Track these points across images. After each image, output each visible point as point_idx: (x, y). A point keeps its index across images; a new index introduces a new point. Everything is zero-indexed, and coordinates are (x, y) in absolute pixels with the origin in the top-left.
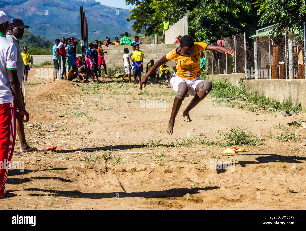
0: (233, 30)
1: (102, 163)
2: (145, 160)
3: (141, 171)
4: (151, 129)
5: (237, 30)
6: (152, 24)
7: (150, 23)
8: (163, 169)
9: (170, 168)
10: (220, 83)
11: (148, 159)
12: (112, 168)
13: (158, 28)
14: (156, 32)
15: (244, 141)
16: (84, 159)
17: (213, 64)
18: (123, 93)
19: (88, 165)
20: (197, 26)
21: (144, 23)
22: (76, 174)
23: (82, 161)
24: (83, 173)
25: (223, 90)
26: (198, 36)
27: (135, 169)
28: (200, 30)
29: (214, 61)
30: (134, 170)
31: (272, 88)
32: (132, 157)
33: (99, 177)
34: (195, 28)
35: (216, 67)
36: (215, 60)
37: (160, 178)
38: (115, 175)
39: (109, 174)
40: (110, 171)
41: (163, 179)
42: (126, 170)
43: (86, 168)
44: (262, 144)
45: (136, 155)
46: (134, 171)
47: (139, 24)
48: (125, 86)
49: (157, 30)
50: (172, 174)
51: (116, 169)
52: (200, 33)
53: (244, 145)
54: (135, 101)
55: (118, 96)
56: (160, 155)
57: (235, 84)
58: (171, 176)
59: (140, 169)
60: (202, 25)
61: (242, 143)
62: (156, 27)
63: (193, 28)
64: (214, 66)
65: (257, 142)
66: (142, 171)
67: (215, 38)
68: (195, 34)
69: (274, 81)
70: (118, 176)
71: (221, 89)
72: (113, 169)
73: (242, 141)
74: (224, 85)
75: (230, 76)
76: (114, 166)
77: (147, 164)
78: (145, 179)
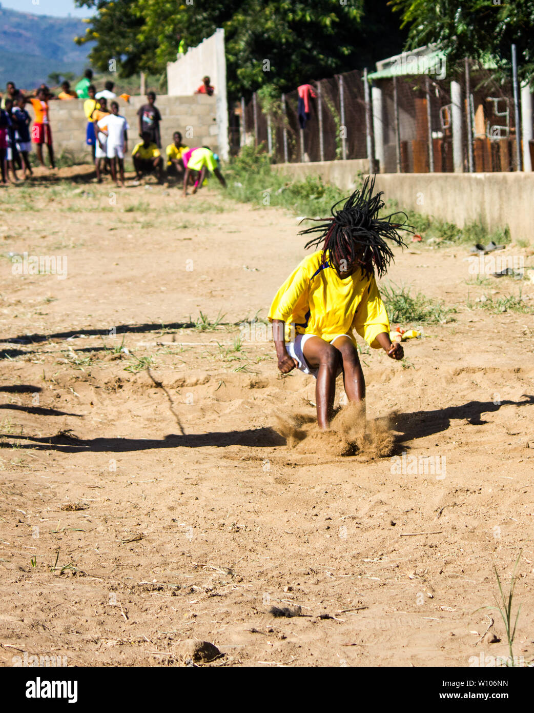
0: (322, 63)
1: (107, 368)
2: (200, 360)
3: (196, 384)
4: (184, 288)
5: (332, 62)
6: (135, 50)
7: (130, 48)
8: (247, 379)
9: (262, 378)
10: (309, 182)
11: (209, 358)
12: (132, 380)
13: (149, 59)
14: (143, 68)
15: (413, 315)
16: (66, 361)
17: (288, 139)
18: (90, 207)
19: (76, 373)
20: (242, 54)
21: (118, 48)
22: (53, 395)
23: (61, 364)
24: (69, 392)
25: (317, 198)
26: (244, 78)
27: (184, 382)
28: (249, 64)
29: (288, 133)
30: (182, 384)
31: (436, 193)
32: (170, 353)
33: (105, 399)
34: (238, 59)
35: (294, 146)
36: (292, 131)
37: (242, 400)
38: (139, 394)
39: (126, 392)
40: (127, 386)
41: (248, 402)
42: (163, 384)
43: (74, 380)
44: (453, 320)
45: (178, 350)
46: (182, 386)
47: (105, 52)
48: (91, 192)
49: (145, 63)
50: (267, 391)
51: (139, 381)
52: (249, 70)
53: (414, 324)
54: (125, 225)
55: (83, 217)
56: (233, 348)
57: (344, 185)
58: (265, 396)
59: (194, 380)
60: (252, 52)
61: (407, 318)
62: (144, 57)
63: (232, 58)
64: (289, 144)
65: (441, 316)
66: (200, 384)
67: (282, 81)
68: (239, 72)
69: (441, 177)
70: (145, 397)
71: (312, 197)
72: (135, 382)
73: (408, 315)
74: (318, 188)
75: (331, 167)
76: (135, 374)
77: (208, 368)
78: (209, 402)
